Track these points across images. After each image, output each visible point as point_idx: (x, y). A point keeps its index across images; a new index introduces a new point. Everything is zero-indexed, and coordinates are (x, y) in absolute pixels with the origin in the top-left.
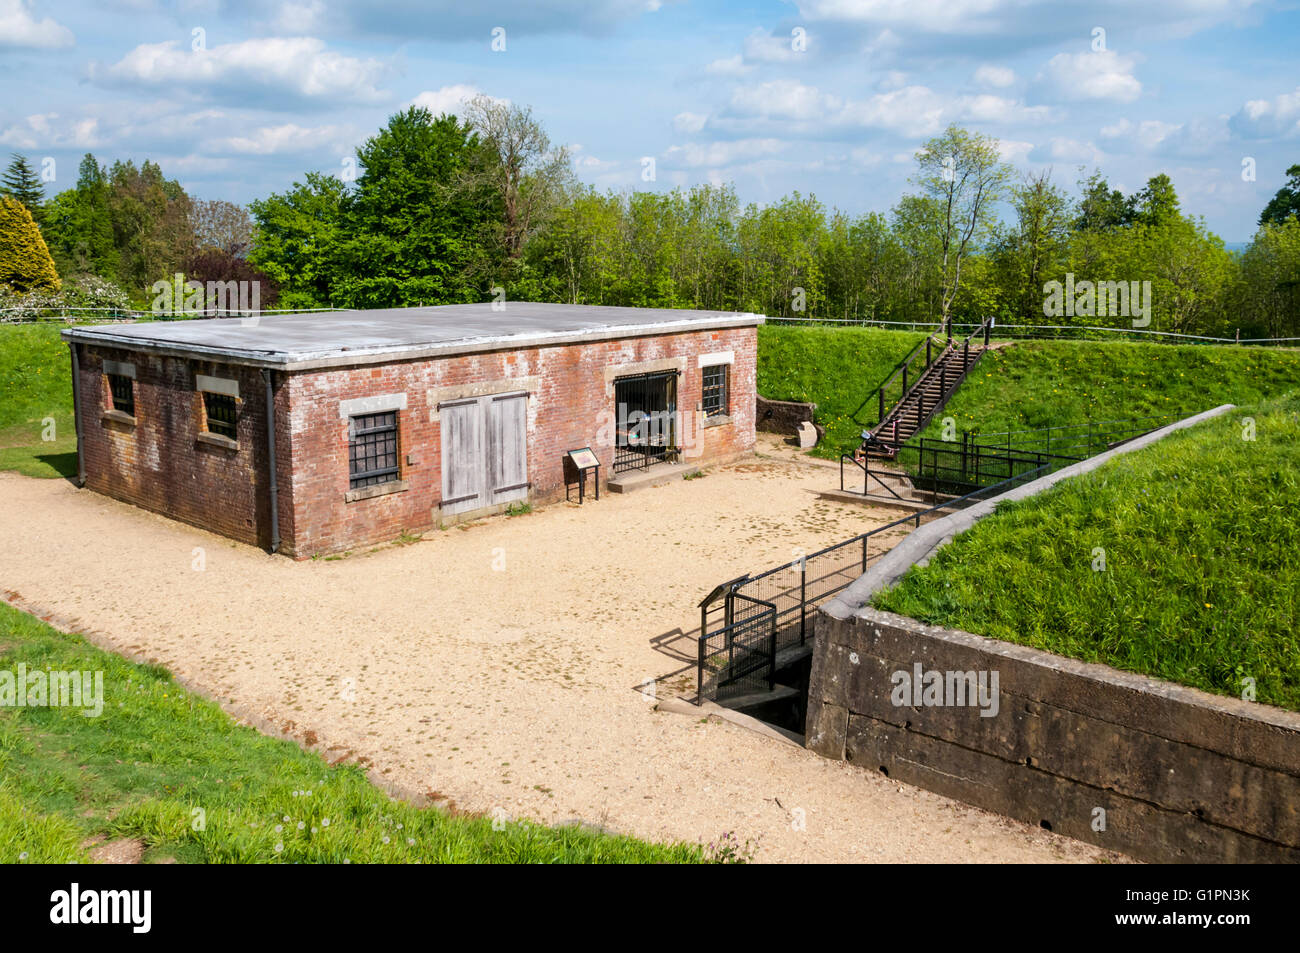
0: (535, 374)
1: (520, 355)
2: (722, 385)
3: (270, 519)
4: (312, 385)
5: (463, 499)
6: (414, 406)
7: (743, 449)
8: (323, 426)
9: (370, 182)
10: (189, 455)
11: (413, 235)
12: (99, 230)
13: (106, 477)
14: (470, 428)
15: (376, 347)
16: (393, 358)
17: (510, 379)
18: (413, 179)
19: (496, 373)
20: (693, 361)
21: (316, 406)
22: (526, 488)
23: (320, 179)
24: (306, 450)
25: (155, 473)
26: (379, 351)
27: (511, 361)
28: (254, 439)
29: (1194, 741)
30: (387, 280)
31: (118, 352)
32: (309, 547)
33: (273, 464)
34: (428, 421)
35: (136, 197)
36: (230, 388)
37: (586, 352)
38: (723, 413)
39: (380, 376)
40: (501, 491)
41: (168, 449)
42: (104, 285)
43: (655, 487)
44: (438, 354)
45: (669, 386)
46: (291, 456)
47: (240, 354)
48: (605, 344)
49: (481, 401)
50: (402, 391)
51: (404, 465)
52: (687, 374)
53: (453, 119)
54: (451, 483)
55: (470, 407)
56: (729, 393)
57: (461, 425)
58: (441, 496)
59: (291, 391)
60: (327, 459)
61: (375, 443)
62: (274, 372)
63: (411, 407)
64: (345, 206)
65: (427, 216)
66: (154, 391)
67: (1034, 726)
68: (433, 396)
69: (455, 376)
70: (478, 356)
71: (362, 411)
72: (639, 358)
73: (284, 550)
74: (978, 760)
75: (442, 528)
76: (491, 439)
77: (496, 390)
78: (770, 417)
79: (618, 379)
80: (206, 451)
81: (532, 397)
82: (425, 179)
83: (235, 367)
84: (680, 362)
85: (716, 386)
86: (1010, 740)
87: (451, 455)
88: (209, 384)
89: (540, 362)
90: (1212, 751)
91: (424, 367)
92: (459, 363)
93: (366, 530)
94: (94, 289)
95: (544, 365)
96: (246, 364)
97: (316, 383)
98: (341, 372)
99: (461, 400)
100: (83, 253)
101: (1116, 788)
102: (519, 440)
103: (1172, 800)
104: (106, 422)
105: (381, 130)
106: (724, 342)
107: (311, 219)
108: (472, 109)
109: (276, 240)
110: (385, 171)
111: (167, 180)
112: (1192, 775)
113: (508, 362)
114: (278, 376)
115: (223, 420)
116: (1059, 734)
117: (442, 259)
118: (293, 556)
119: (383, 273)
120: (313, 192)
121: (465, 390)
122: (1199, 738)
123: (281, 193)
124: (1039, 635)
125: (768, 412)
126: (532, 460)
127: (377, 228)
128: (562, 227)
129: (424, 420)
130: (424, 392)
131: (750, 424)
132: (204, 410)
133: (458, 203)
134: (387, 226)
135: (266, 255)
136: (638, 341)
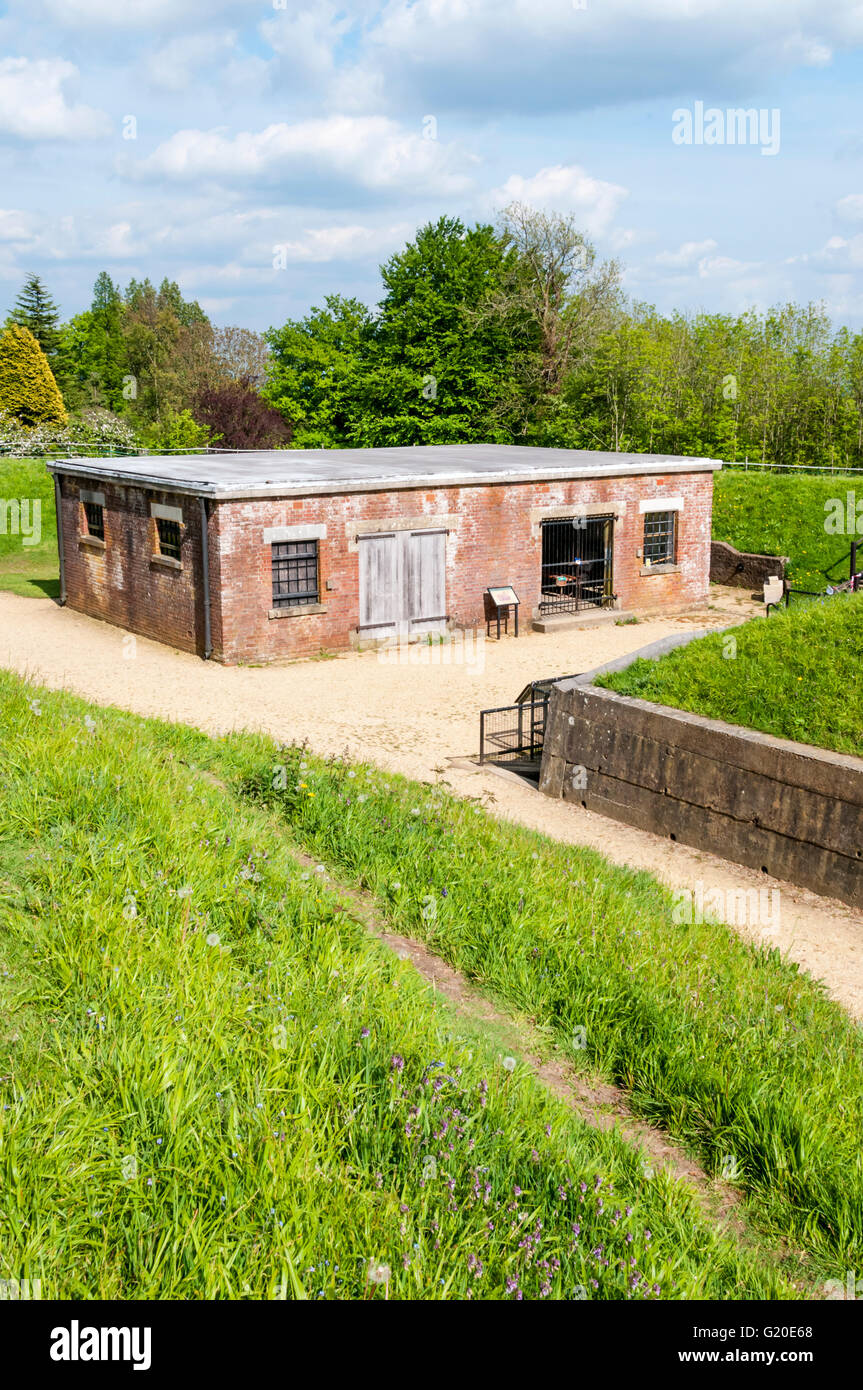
0: (455, 512)
1: (439, 493)
2: (669, 533)
3: (204, 630)
4: (239, 512)
5: (381, 626)
6: (333, 537)
7: (693, 600)
8: (245, 549)
9: (393, 306)
10: (145, 575)
11: (438, 367)
12: (114, 359)
13: (82, 596)
14: (388, 561)
15: (298, 481)
16: (312, 492)
17: (429, 516)
18: (441, 302)
19: (415, 510)
20: (633, 506)
21: (242, 532)
22: (445, 621)
23: (341, 302)
24: (233, 570)
25: (121, 591)
26: (300, 485)
27: (430, 499)
28: (194, 559)
29: (756, 770)
30: (408, 419)
31: (91, 482)
32: (236, 655)
33: (206, 580)
34: (346, 551)
35: (147, 324)
36: (174, 514)
37: (509, 493)
38: (670, 561)
39: (301, 507)
40: (418, 621)
41: (130, 569)
42: (110, 421)
43: (581, 629)
44: (356, 490)
45: (607, 530)
46: (220, 574)
47: (182, 484)
48: (532, 486)
49: (399, 535)
50: (322, 522)
51: (323, 589)
52: (626, 519)
53: (490, 230)
54: (368, 610)
55: (389, 540)
56: (677, 541)
57: (379, 557)
58: (358, 621)
59: (220, 517)
60: (251, 579)
61: (297, 568)
62: (207, 500)
63: (330, 538)
64: (367, 334)
65: (455, 345)
66: (120, 516)
67: (670, 764)
68: (352, 528)
69: (374, 510)
70: (396, 493)
71: (284, 538)
72: (570, 501)
73: (216, 657)
74: (637, 793)
75: (359, 650)
76: (409, 571)
77: (415, 525)
78: (741, 571)
79: (545, 521)
80: (158, 571)
81: (452, 534)
82: (453, 303)
83: (179, 495)
84: (618, 507)
85: (663, 534)
86: (656, 775)
87: (369, 584)
88: (161, 511)
89: (461, 501)
90: (766, 776)
91: (344, 501)
92: (378, 499)
93: (287, 645)
94: (100, 424)
95: (464, 504)
96: (187, 493)
97: (243, 512)
98: (265, 503)
99: (379, 534)
100: (96, 384)
101: (712, 806)
102: (438, 574)
103: (742, 813)
104: (82, 546)
105: (408, 245)
106: (672, 487)
107: (329, 348)
108: (506, 219)
109: (291, 372)
110: (410, 292)
111: (186, 302)
112: (753, 792)
113: (427, 500)
114: (211, 504)
115: (171, 543)
116: (683, 770)
117: (471, 395)
118: (221, 662)
119: (405, 411)
120: (334, 318)
121: (384, 524)
122: (759, 766)
123: (299, 319)
124: (692, 702)
125: (740, 565)
126: (451, 594)
127: (400, 359)
128: (605, 358)
129: (343, 550)
130: (343, 524)
131: (702, 575)
132: (157, 535)
133: (490, 330)
134: (411, 357)
135: (280, 389)
136: (569, 484)
